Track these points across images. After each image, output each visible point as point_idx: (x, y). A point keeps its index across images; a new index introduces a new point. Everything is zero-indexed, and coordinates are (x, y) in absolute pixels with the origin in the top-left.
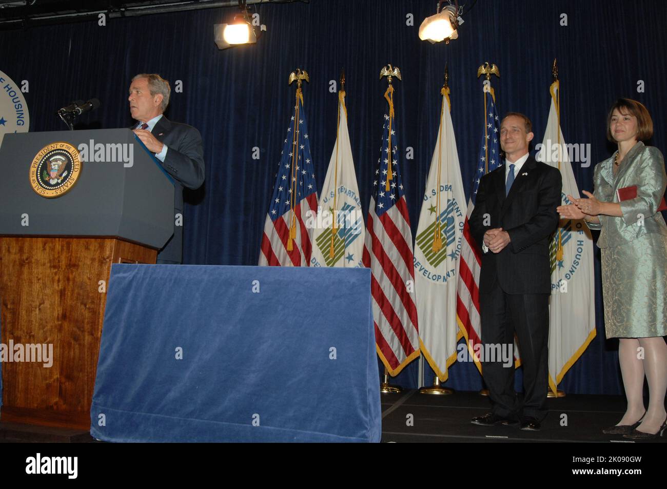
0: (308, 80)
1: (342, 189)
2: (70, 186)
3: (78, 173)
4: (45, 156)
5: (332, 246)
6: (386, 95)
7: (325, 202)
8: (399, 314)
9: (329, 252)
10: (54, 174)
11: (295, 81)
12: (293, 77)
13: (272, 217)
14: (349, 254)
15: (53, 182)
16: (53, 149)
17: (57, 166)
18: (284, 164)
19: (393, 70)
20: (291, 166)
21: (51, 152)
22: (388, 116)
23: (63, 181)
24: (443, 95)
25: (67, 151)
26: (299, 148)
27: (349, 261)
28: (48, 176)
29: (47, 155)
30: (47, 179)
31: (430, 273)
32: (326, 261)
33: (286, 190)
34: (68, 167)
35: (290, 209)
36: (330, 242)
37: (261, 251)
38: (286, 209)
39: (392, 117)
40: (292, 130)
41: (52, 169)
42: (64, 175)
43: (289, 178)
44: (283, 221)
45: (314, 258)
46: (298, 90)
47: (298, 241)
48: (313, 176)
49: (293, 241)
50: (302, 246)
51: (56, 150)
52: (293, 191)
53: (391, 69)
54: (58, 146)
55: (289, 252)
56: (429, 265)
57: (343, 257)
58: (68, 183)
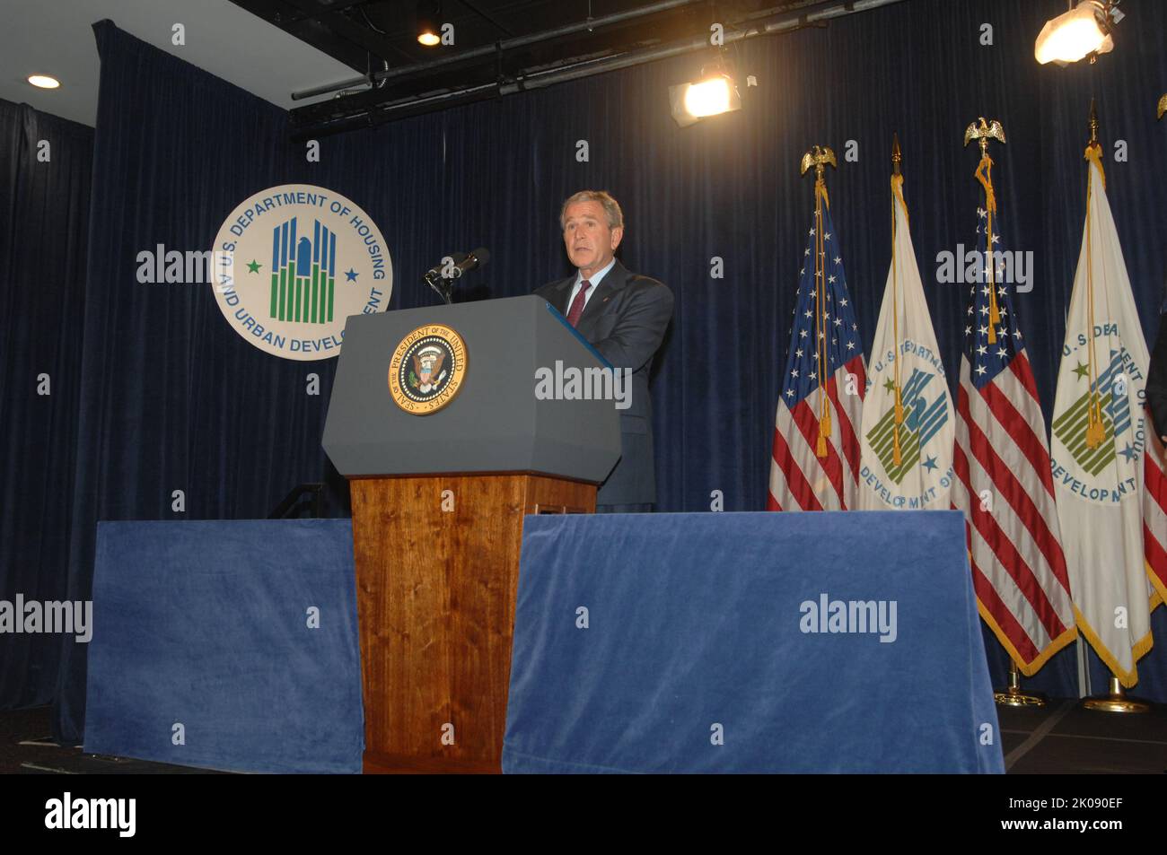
0: (834, 164)
1: (907, 346)
2: (451, 395)
3: (463, 371)
4: (410, 349)
5: (897, 445)
6: (978, 173)
7: (879, 370)
8: (1031, 562)
9: (891, 455)
10: (425, 376)
11: (813, 168)
12: (807, 161)
13: (788, 401)
14: (928, 458)
15: (425, 389)
16: (422, 336)
17: (429, 363)
18: (802, 311)
19: (989, 126)
20: (814, 314)
21: (419, 341)
22: (984, 210)
23: (440, 387)
24: (1088, 161)
25: (443, 339)
26: (827, 281)
27: (929, 470)
28: (416, 380)
29: (413, 346)
30: (416, 385)
31: (1085, 486)
32: (887, 472)
33: (809, 354)
34: (447, 364)
35: (817, 386)
36: (892, 438)
37: (773, 460)
38: (811, 386)
39: (992, 212)
40: (813, 252)
41: (422, 368)
42: (441, 377)
43: (813, 335)
44: (806, 407)
45: (866, 468)
46: (820, 182)
47: (836, 440)
48: (855, 327)
49: (827, 440)
50: (844, 448)
51: (426, 338)
52: (822, 356)
53: (985, 125)
54: (429, 330)
55: (820, 459)
56: (1083, 471)
57: (917, 463)
58: (449, 390)
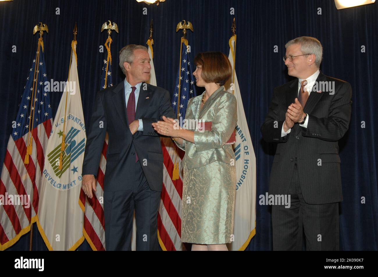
0: (47, 31)
1: (69, 116)
5: (61, 160)
6: (106, 44)
7: (56, 126)
11: (38, 32)
12: (36, 29)
13: (14, 137)
14: (74, 167)
18: (26, 97)
19: (112, 25)
20: (31, 98)
22: (106, 60)
26: (39, 84)
27: (74, 172)
32: (55, 173)
33: (26, 116)
35: (28, 131)
36: (59, 157)
37: (4, 164)
38: (26, 131)
39: (109, 62)
40: (33, 70)
43: (29, 108)
44: (23, 140)
45: (46, 170)
46: (40, 39)
47: (34, 157)
48: (49, 106)
49: (30, 157)
52: (32, 118)
53: (110, 24)
55: (26, 165)
57: (68, 169)
